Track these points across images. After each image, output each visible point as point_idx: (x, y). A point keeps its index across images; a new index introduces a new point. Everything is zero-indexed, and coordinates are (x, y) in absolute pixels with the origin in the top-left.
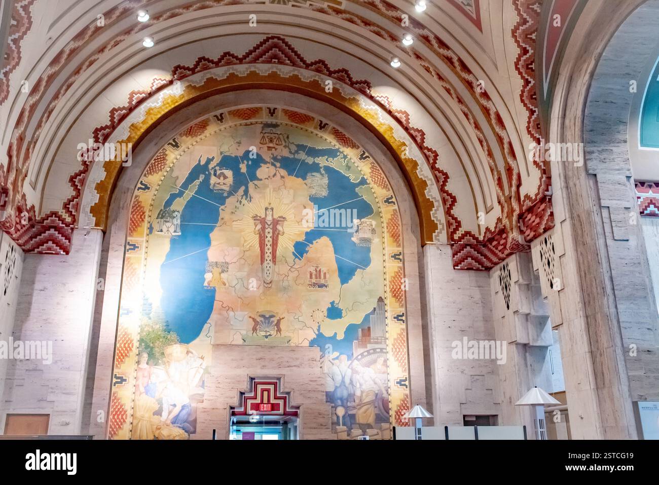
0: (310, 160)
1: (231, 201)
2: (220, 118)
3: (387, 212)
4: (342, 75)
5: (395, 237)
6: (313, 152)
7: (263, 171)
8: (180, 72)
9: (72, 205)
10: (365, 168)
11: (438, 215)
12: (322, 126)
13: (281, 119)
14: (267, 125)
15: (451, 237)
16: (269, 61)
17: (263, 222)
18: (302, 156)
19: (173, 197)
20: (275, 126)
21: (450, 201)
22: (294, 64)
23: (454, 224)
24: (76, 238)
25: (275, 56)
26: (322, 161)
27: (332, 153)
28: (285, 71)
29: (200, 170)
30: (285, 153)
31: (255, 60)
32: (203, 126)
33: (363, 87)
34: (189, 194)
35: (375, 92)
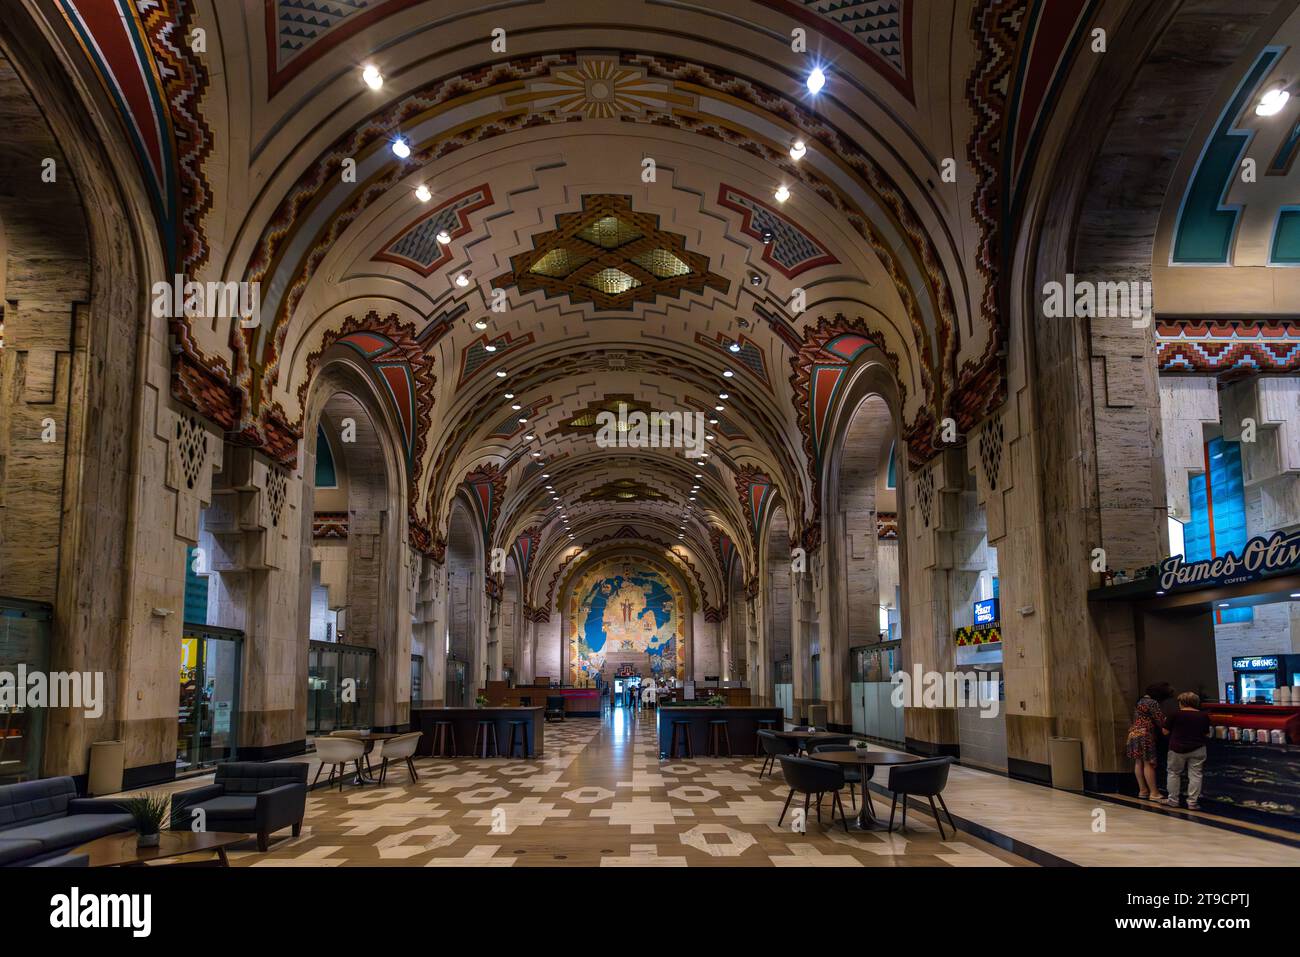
0: (644, 578)
1: (611, 598)
2: (605, 563)
3: (678, 599)
4: (658, 541)
5: (681, 609)
6: (646, 575)
7: (624, 584)
8: (585, 546)
9: (548, 604)
10: (668, 581)
11: (699, 600)
12: (650, 563)
13: (632, 561)
14: (625, 564)
15: (704, 610)
16: (624, 537)
17: (625, 605)
18: (641, 576)
19: (587, 597)
20: (628, 564)
21: (705, 594)
22: (636, 537)
23: (706, 604)
24: (551, 616)
25: (627, 535)
26: (650, 579)
27: (654, 575)
28: (632, 541)
29: (597, 586)
30: (634, 576)
31: (619, 537)
32: (598, 566)
33: (668, 546)
34: (594, 595)
35: (674, 548)
